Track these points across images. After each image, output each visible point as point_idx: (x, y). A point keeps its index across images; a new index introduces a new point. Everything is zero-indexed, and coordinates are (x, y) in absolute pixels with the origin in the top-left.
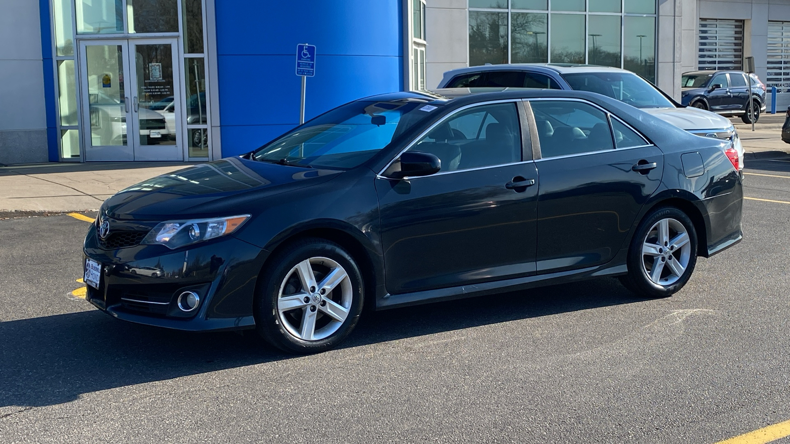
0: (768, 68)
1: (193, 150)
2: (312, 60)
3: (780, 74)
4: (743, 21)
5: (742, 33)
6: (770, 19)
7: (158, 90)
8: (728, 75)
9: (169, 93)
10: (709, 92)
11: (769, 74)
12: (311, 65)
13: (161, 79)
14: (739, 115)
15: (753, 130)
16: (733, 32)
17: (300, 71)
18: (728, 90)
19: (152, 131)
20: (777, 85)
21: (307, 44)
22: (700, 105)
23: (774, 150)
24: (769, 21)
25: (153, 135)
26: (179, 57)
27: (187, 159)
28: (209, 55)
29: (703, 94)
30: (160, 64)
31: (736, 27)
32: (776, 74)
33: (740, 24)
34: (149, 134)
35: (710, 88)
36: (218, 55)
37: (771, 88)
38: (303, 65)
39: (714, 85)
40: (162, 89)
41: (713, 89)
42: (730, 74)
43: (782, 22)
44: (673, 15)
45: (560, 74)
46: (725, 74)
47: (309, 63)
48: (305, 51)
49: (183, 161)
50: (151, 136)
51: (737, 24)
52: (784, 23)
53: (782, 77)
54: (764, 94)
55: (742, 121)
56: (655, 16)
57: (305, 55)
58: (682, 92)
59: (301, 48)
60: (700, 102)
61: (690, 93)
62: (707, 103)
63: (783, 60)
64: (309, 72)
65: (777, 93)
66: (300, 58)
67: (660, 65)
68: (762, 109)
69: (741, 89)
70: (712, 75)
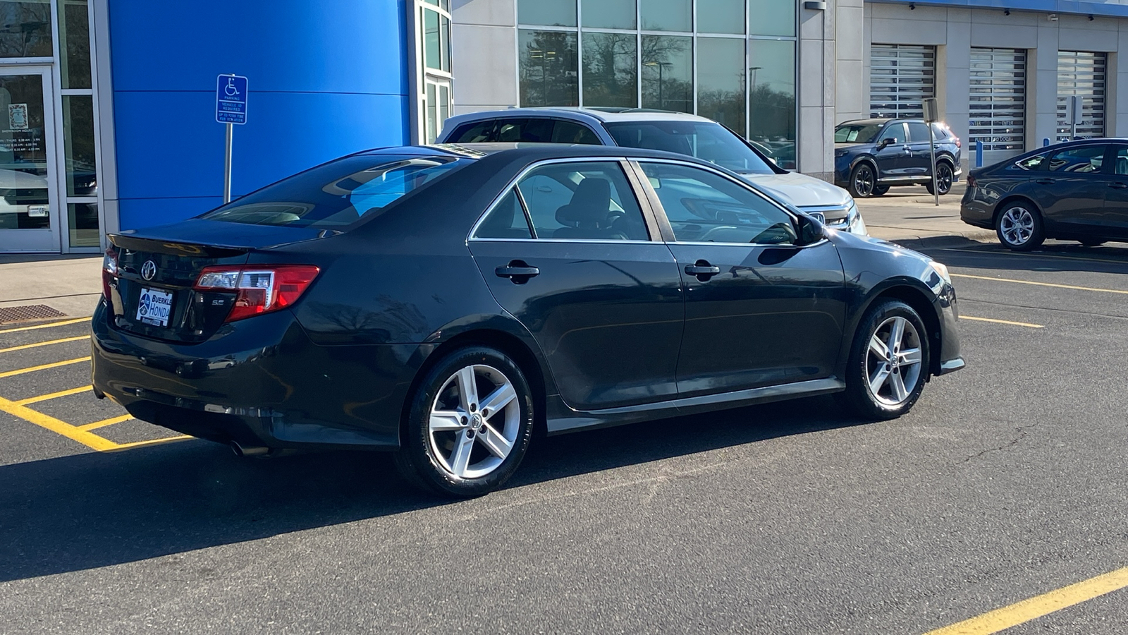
0: (972, 115)
1: (78, 236)
2: (242, 98)
3: (989, 123)
4: (934, 48)
5: (933, 64)
6: (973, 45)
7: (22, 145)
8: (906, 126)
9: (38, 149)
10: (879, 149)
11: (972, 123)
12: (240, 106)
13: (27, 127)
14: (922, 183)
15: (937, 205)
16: (921, 64)
17: (223, 116)
18: (905, 146)
19: (32, 207)
20: (984, 139)
21: (234, 75)
22: (865, 168)
23: (950, 235)
24: (972, 47)
25: (34, 213)
26: (54, 94)
27: (66, 250)
28: (100, 91)
29: (869, 152)
30: (25, 105)
31: (926, 55)
32: (983, 123)
33: (931, 52)
34: (26, 211)
35: (881, 143)
36: (114, 91)
37: (975, 144)
38: (228, 107)
39: (886, 140)
40: (28, 142)
41: (884, 146)
42: (908, 123)
43: (992, 48)
44: (821, 38)
45: (602, 122)
46: (902, 123)
47: (237, 104)
48: (230, 86)
49: (60, 253)
50: (31, 215)
51: (927, 51)
52: (994, 50)
53: (992, 127)
54: (959, 154)
55: (927, 191)
56: (794, 39)
57: (231, 91)
58: (836, 150)
59: (224, 81)
60: (865, 164)
61: (852, 151)
62: (876, 165)
63: (992, 103)
64: (237, 117)
65: (983, 151)
66: (222, 95)
67: (803, 110)
68: (956, 174)
69: (925, 146)
70: (882, 126)
